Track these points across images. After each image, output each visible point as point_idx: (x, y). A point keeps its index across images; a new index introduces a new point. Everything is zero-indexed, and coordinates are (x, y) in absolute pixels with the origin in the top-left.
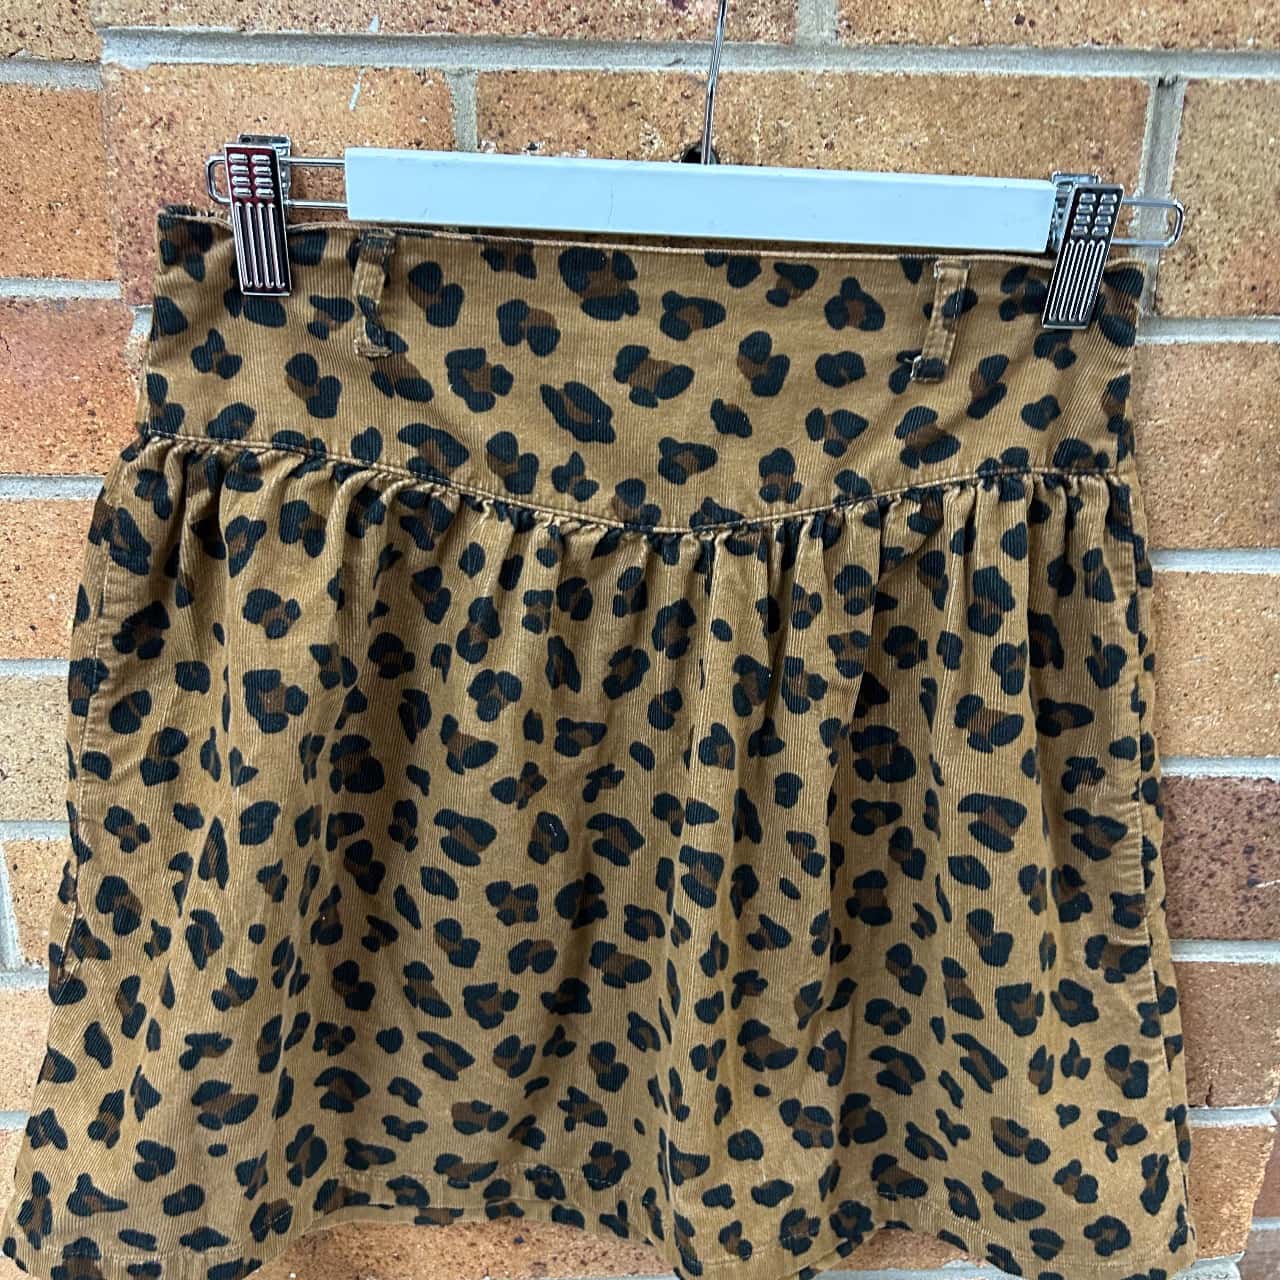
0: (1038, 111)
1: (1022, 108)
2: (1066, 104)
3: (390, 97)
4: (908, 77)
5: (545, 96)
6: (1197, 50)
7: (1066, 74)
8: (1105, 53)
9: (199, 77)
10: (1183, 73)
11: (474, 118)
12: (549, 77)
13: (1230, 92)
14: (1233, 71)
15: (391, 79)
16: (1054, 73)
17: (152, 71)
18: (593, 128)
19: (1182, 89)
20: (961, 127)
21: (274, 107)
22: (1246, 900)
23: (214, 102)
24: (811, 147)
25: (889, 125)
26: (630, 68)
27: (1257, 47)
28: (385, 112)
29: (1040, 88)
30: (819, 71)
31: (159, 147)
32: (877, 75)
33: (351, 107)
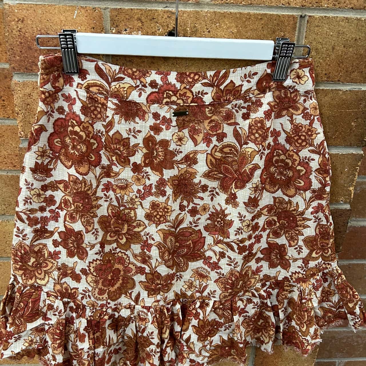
0: (267, 23)
1: (263, 22)
2: (275, 22)
3: (85, 15)
4: (231, 13)
5: (129, 16)
6: (311, 7)
7: (275, 13)
8: (286, 7)
9: (31, 8)
10: (307, 14)
11: (109, 21)
12: (130, 10)
13: (320, 20)
14: (321, 13)
15: (86, 9)
16: (271, 13)
17: (18, 6)
18: (143, 25)
19: (307, 18)
20: (246, 27)
21: (53, 17)
23: (35, 15)
24: (204, 32)
25: (225, 26)
26: (153, 8)
27: (328, 7)
28: (84, 19)
29: (268, 17)
30: (206, 11)
31: (20, 27)
32: (222, 12)
33: (75, 17)
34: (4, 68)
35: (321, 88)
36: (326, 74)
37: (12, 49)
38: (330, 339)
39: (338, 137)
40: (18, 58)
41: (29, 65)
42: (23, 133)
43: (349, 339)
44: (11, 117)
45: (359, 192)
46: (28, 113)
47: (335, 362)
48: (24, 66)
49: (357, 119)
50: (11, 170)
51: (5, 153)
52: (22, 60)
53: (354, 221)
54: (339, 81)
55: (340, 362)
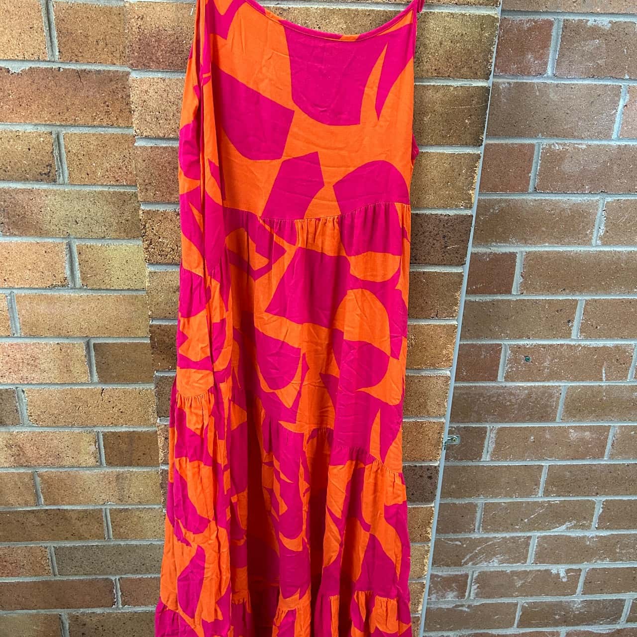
0: (375, 19)
1: (370, 18)
2: (382, 17)
4: (340, 9)
7: (381, 9)
8: (392, 4)
16: (379, 9)
20: (354, 23)
22: (444, 252)
23: (154, 12)
27: (432, 3)
29: (375, 13)
30: (316, 7)
31: (139, 24)
32: (331, 9)
33: (191, 15)
35: (432, 84)
36: (436, 70)
37: (131, 46)
38: (477, 397)
39: (452, 136)
40: (136, 54)
41: (146, 61)
43: (501, 398)
45: (497, 211)
47: (486, 428)
48: (142, 63)
49: (470, 116)
51: (108, 165)
52: (140, 57)
53: (495, 246)
54: (449, 76)
55: (492, 428)
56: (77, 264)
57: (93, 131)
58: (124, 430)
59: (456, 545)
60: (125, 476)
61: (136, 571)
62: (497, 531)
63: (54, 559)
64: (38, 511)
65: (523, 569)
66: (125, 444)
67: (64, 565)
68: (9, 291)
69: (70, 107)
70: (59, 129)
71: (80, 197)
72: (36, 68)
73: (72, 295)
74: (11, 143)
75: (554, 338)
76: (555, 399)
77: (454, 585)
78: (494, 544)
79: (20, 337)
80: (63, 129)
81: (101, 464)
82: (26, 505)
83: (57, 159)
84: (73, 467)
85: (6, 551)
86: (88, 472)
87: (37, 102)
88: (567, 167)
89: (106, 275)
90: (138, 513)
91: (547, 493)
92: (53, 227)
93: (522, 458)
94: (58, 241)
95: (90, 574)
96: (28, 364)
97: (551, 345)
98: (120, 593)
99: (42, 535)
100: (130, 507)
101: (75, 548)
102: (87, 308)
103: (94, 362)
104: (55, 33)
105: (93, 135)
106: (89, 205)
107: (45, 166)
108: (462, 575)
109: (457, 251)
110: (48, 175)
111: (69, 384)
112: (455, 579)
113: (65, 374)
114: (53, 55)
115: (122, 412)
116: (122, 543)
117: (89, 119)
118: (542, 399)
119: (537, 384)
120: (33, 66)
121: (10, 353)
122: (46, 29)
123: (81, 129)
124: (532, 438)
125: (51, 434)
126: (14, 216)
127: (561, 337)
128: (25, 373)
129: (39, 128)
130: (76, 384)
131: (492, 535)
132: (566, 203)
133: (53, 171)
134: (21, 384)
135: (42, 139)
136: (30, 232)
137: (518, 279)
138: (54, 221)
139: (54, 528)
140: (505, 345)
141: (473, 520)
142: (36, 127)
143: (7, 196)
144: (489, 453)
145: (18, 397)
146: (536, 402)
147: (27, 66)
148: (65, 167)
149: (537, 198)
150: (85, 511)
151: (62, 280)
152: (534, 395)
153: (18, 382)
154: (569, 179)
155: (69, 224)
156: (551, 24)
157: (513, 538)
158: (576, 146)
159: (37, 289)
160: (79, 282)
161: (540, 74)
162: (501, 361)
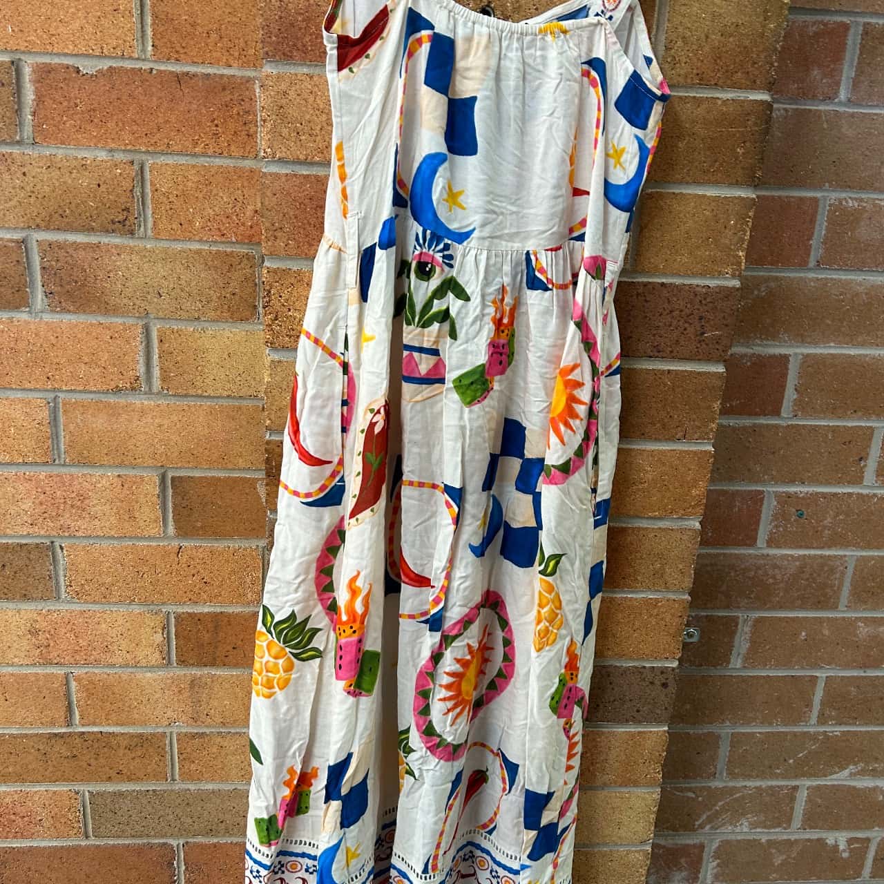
22: (700, 342)
34: (222, 76)
35: (691, 95)
36: (698, 74)
37: (268, 26)
38: (727, 570)
39: (718, 170)
40: (274, 38)
41: (288, 49)
42: (269, 150)
43: (760, 572)
44: (225, 152)
45: (764, 294)
46: (281, 119)
47: (738, 617)
48: (280, 50)
49: (744, 142)
50: (215, 242)
51: (211, 211)
52: (279, 42)
53: (759, 345)
54: (716, 84)
55: (746, 618)
56: (156, 357)
57: (192, 161)
58: (206, 610)
59: (688, 797)
60: (204, 680)
61: (210, 832)
62: (748, 777)
63: (88, 810)
64: (70, 734)
65: (785, 837)
66: (208, 631)
67: (102, 820)
68: (52, 395)
69: (162, 126)
70: (144, 157)
71: (167, 257)
72: (118, 68)
73: (146, 403)
74: (73, 176)
75: (839, 483)
76: (838, 575)
77: (683, 861)
78: (743, 797)
79: (63, 465)
80: (150, 158)
81: (169, 662)
82: (53, 724)
83: (138, 200)
84: (127, 666)
85: (16, 799)
86: (149, 675)
87: (115, 117)
88: (864, 232)
89: (197, 374)
90: (219, 739)
91: (822, 719)
92: (125, 301)
93: (787, 664)
94: (131, 321)
95: (140, 836)
96: (72, 506)
97: (835, 495)
98: (183, 868)
99: (72, 774)
100: (208, 731)
101: (121, 794)
102: (166, 422)
103: (170, 505)
104: (149, 20)
105: (193, 166)
106: (179, 269)
107: (120, 211)
108: (694, 846)
109: (718, 340)
110: (125, 224)
111: (131, 538)
112: (684, 850)
113: (126, 524)
114: (144, 50)
115: (206, 583)
116: (192, 787)
117: (189, 144)
118: (819, 575)
119: (813, 552)
120: (114, 65)
121: (47, 489)
122: (136, 12)
123: (176, 158)
124: (803, 634)
125: (98, 615)
126: (69, 283)
127: (849, 482)
128: (66, 519)
129: (116, 154)
130: (142, 538)
131: (740, 783)
132: (860, 284)
133: (132, 218)
134: (59, 536)
135: (119, 171)
136: (91, 307)
137: (790, 394)
138: (129, 292)
139: (93, 762)
140: (769, 492)
141: (714, 758)
142: (110, 154)
143: (62, 253)
144: (741, 656)
145: (53, 557)
146: (811, 580)
147: (105, 65)
148: (149, 212)
149: (820, 277)
150: (141, 735)
151: (132, 381)
152: (807, 569)
153: (55, 533)
154: (866, 250)
155: (149, 297)
156: (846, 27)
157: (771, 787)
158: (877, 202)
159: (95, 392)
160: (157, 384)
161: (829, 98)
162: (763, 516)
